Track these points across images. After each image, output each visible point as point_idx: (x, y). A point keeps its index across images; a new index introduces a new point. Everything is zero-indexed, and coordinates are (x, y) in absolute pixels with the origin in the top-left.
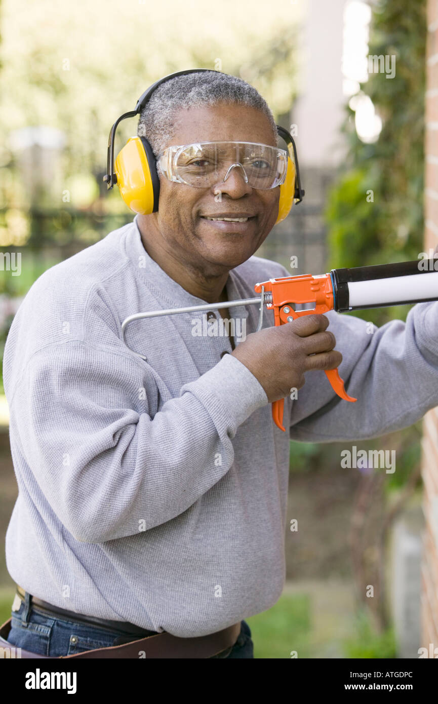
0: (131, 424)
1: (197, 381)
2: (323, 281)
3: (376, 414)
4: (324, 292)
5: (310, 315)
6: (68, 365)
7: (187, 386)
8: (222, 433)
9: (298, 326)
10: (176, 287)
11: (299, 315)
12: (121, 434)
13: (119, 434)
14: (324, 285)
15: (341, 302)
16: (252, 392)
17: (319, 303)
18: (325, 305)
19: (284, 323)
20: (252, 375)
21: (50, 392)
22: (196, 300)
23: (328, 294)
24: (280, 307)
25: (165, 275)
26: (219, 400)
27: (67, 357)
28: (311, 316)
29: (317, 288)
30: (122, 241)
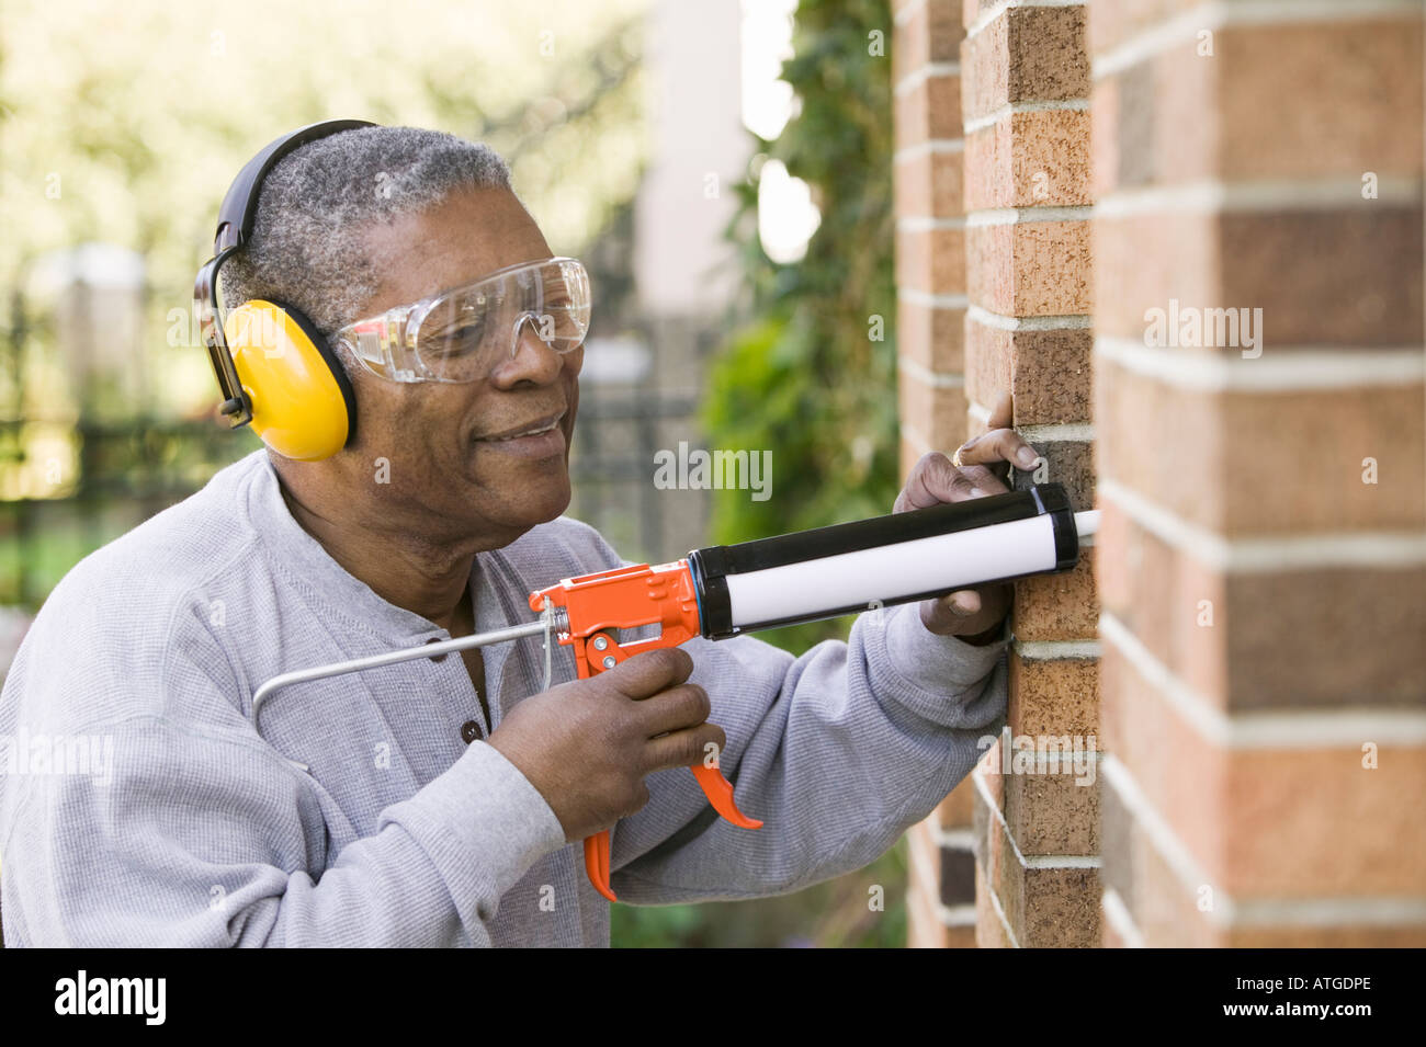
0: (268, 897)
1: (412, 800)
2: (674, 576)
3: (795, 843)
4: (677, 599)
5: (651, 651)
6: (130, 770)
7: (390, 811)
8: (466, 912)
9: (629, 676)
10: (359, 589)
11: (628, 652)
12: (248, 919)
13: (243, 918)
14: (675, 586)
15: (716, 619)
16: (532, 822)
17: (668, 624)
18: (682, 628)
19: (598, 672)
20: (531, 787)
21: (93, 830)
22: (402, 614)
23: (687, 602)
24: (586, 639)
25: (334, 566)
26: (460, 842)
27: (127, 753)
28: (652, 654)
29: (661, 592)
30: (241, 495)
